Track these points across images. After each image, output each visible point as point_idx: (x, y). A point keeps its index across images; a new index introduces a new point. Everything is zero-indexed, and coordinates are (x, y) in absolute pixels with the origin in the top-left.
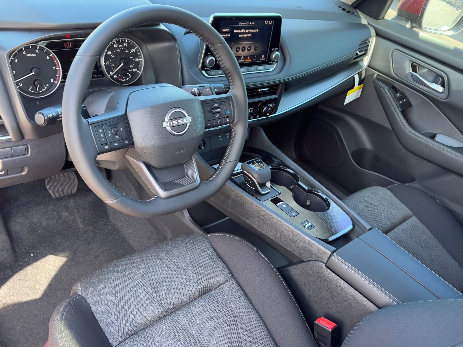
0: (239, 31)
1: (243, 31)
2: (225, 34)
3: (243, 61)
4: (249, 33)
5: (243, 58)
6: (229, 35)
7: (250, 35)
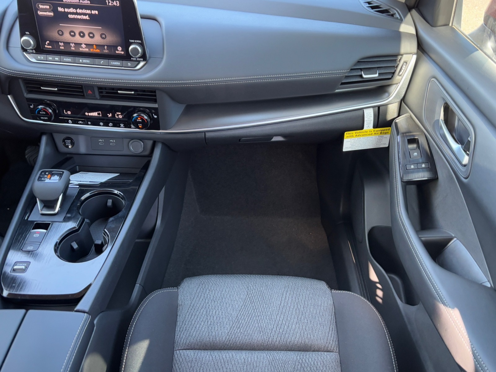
0: (66, 10)
1: (72, 10)
2: (46, 12)
3: (87, 50)
4: (85, 14)
5: (85, 46)
6: (52, 14)
7: (87, 17)
